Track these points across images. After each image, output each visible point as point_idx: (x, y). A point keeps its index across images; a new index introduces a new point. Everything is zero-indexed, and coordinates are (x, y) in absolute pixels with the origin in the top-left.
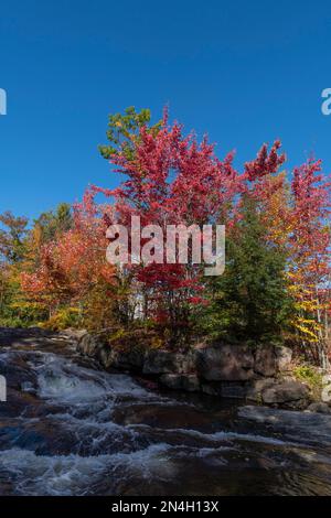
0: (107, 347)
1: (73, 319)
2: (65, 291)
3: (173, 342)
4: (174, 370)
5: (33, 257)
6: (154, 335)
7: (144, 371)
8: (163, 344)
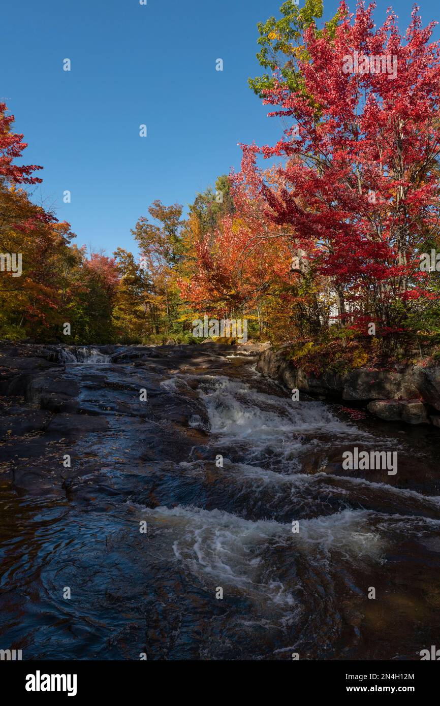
0: (292, 367)
1: (254, 329)
2: (233, 296)
3: (385, 356)
4: (388, 396)
5: (195, 255)
6: (357, 347)
7: (344, 397)
8: (370, 360)
